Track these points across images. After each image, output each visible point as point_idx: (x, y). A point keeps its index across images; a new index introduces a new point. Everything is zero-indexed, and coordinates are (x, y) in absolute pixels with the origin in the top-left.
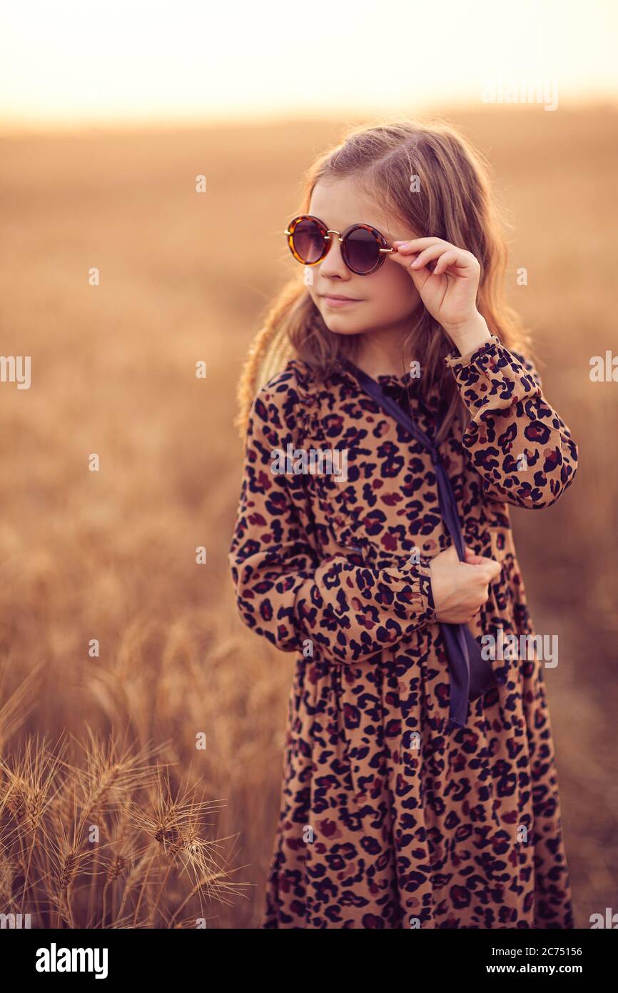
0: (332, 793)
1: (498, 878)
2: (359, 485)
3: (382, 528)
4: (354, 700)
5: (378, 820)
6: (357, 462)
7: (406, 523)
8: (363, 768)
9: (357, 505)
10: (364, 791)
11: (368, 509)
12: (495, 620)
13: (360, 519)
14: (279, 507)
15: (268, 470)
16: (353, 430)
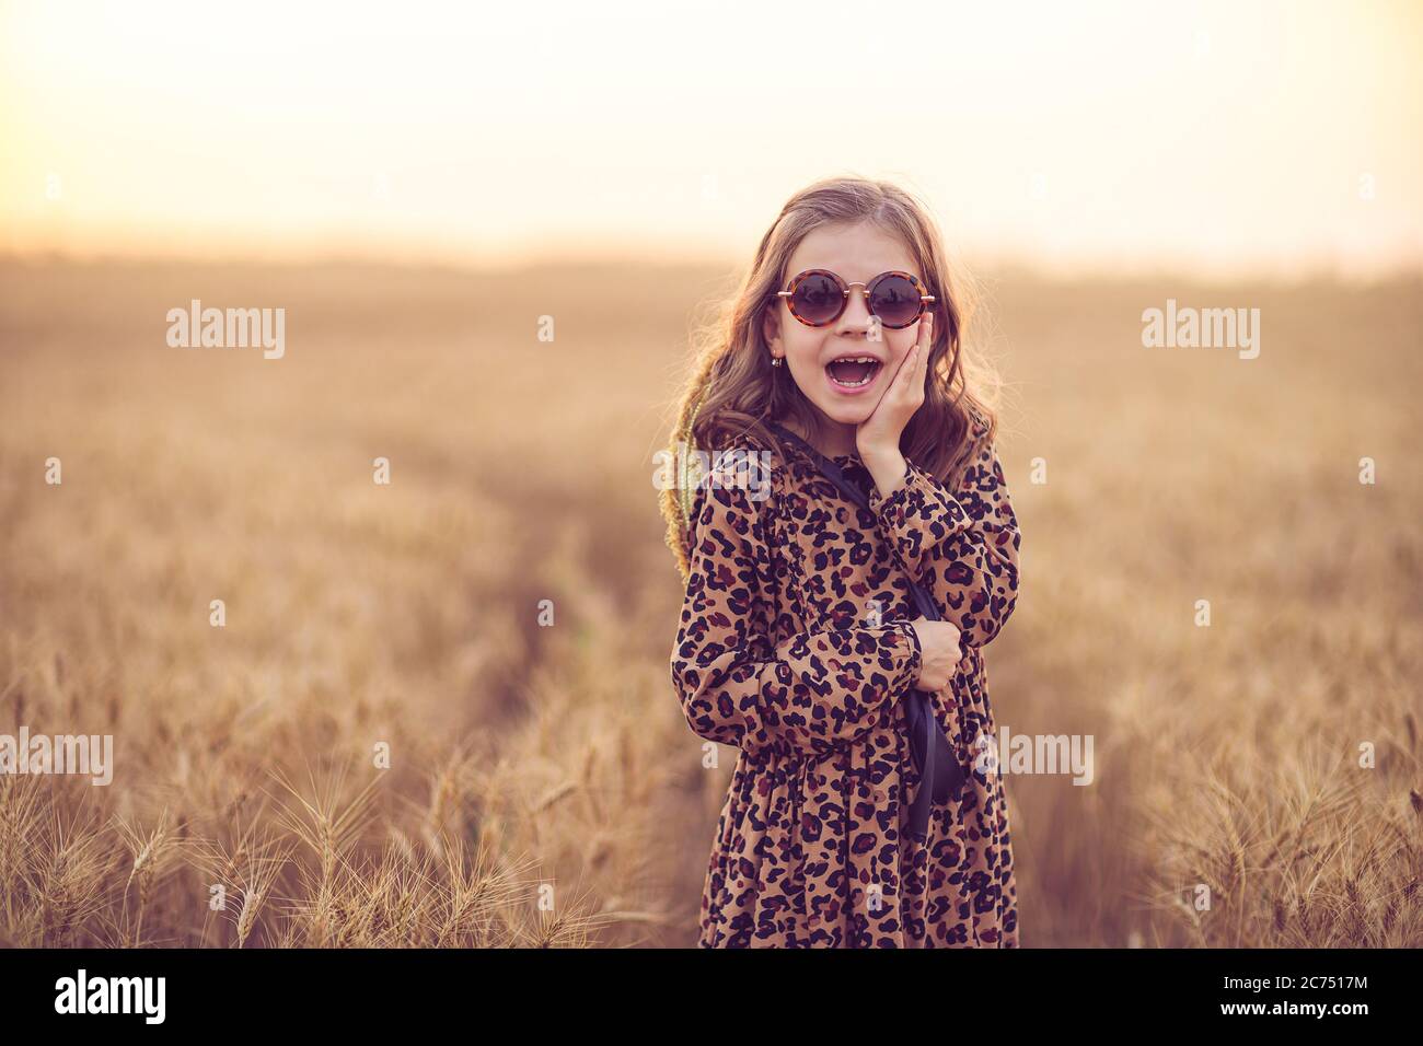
0: (780, 916)
2: (827, 574)
3: (853, 621)
4: (816, 811)
5: (831, 946)
6: (825, 549)
8: (820, 886)
10: (818, 912)
11: (836, 601)
12: (972, 715)
13: (828, 611)
15: (730, 563)
16: (817, 513)
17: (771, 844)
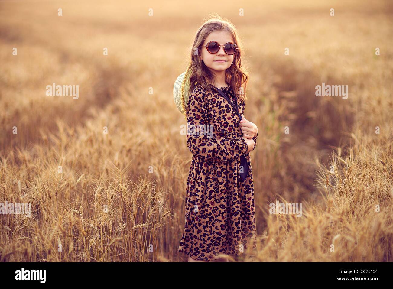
0: (213, 194)
1: (248, 214)
2: (221, 116)
3: (228, 126)
4: (220, 170)
5: (225, 200)
6: (221, 110)
7: (233, 124)
8: (222, 187)
9: (221, 121)
10: (222, 193)
11: (224, 122)
13: (222, 124)
14: (203, 123)
15: (199, 114)
16: (218, 102)
17: (210, 178)
